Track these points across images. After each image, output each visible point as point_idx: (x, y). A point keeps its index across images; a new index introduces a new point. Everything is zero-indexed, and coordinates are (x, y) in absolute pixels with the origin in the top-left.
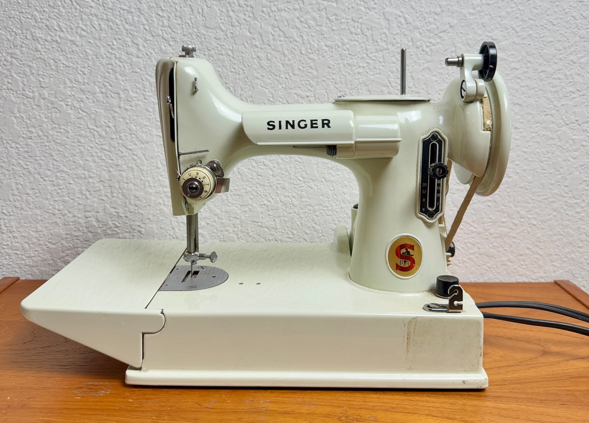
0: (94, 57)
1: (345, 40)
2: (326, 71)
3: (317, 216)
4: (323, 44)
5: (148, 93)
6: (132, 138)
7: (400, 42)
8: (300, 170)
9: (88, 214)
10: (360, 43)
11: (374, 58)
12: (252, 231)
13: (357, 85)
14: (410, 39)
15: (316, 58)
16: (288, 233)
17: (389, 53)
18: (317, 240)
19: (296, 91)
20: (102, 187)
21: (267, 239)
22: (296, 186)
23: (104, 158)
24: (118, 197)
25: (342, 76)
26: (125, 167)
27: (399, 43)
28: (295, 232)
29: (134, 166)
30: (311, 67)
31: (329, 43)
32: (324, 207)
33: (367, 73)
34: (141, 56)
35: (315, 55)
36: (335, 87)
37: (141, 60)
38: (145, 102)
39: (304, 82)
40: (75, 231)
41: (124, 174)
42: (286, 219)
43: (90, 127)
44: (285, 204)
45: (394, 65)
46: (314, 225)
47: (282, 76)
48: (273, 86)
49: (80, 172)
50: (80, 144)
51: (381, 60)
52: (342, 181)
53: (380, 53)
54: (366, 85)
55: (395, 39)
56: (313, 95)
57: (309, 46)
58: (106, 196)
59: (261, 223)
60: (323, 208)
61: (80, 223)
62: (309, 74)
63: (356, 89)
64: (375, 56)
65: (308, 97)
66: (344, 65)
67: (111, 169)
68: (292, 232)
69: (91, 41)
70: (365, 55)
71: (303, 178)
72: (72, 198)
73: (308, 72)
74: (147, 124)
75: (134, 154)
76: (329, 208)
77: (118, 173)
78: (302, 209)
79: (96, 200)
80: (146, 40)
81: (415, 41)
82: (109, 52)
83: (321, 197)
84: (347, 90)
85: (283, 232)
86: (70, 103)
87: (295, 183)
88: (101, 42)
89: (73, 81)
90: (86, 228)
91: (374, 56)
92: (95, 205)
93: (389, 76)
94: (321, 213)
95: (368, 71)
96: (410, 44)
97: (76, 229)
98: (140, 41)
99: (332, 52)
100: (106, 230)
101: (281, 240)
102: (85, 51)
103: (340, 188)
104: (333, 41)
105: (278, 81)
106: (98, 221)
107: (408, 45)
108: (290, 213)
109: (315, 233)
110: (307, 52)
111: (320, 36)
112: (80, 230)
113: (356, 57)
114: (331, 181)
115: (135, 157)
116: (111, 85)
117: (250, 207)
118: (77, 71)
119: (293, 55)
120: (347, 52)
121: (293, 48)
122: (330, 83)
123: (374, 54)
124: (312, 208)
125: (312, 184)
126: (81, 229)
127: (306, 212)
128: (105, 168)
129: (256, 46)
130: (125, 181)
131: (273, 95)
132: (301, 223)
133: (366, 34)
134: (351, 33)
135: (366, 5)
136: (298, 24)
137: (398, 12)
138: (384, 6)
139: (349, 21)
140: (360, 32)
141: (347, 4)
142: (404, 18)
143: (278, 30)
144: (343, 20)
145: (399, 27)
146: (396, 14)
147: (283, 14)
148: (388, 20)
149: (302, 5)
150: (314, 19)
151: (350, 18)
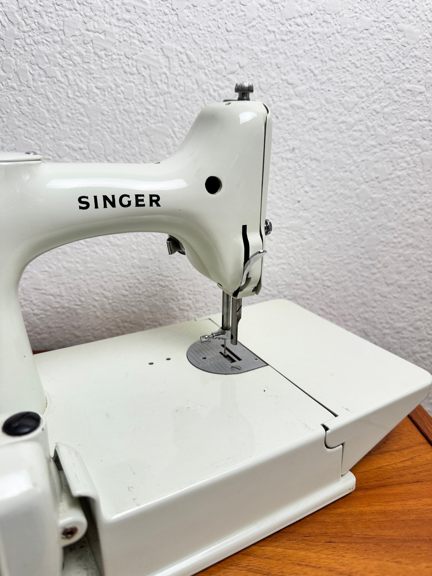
1: (118, 81)
2: (100, 118)
3: (106, 282)
4: (93, 85)
7: (183, 84)
10: (136, 85)
11: (154, 103)
13: (137, 135)
14: (194, 81)
15: (86, 102)
17: (171, 97)
19: (67, 143)
22: (79, 251)
25: (119, 125)
27: (182, 86)
30: (81, 114)
31: (100, 84)
32: (112, 272)
33: (147, 120)
35: (85, 99)
36: (112, 138)
39: (74, 132)
42: (72, 286)
44: (69, 270)
45: (178, 112)
46: (104, 292)
47: (49, 124)
48: (39, 136)
51: (163, 106)
52: (130, 246)
53: (161, 97)
54: (147, 136)
55: (177, 81)
56: (87, 147)
57: (76, 88)
59: (45, 290)
62: (80, 122)
63: (136, 140)
65: (81, 149)
66: (120, 112)
70: (143, 100)
73: (79, 120)
76: (119, 274)
78: (88, 275)
81: (200, 83)
83: (108, 263)
84: (126, 141)
87: (78, 247)
91: (154, 101)
93: (173, 125)
94: (110, 279)
95: (148, 118)
96: (195, 87)
99: (105, 95)
101: (68, 308)
103: (129, 253)
104: (105, 82)
105: (45, 131)
107: (192, 88)
108: (75, 280)
109: (105, 300)
110: (75, 95)
111: (89, 76)
113: (133, 101)
119: (58, 99)
120: (122, 96)
121: (58, 91)
122: (105, 133)
123: (154, 99)
124: (99, 274)
127: (92, 279)
129: (14, 89)
131: (40, 147)
132: (89, 290)
133: (144, 74)
134: (125, 72)
135: (140, 38)
136: (60, 61)
137: (179, 48)
138: (162, 39)
139: (121, 57)
140: (136, 71)
141: (117, 36)
142: (187, 55)
143: (37, 68)
144: (114, 56)
145: (181, 66)
146: (176, 49)
147: (41, 47)
148: (168, 57)
149: (63, 37)
150: (80, 55)
151: (123, 53)
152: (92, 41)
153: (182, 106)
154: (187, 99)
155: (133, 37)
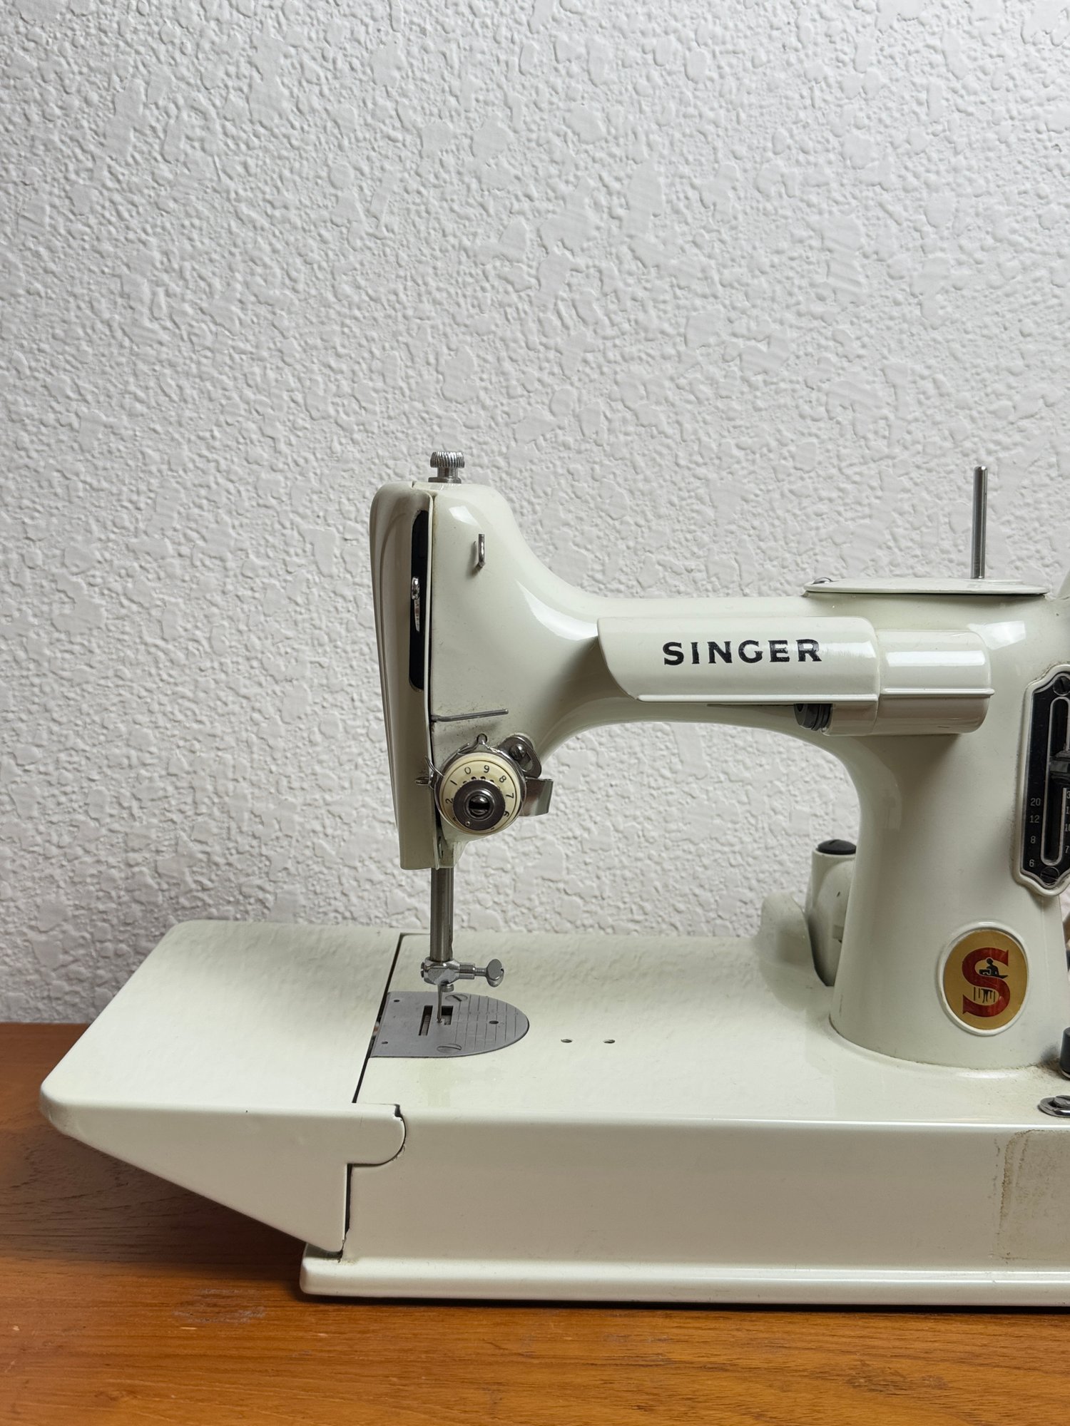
0: (164, 467)
1: (785, 433)
2: (738, 508)
3: (706, 867)
4: (733, 442)
5: (295, 559)
6: (252, 667)
7: (922, 440)
8: (665, 753)
9: (132, 856)
10: (822, 442)
11: (857, 478)
12: (542, 903)
13: (814, 544)
14: (947, 433)
15: (713, 476)
16: (631, 911)
17: (894, 466)
18: (704, 927)
19: (661, 557)
20: (170, 789)
21: (579, 923)
22: (654, 792)
23: (180, 717)
24: (210, 815)
25: (777, 522)
26: (230, 740)
27: (918, 443)
28: (648, 906)
29: (254, 737)
30: (700, 499)
31: (745, 440)
32: (722, 844)
33: (839, 514)
34: (281, 466)
35: (711, 468)
36: (759, 548)
37: (280, 477)
38: (285, 581)
39: (681, 536)
40: (98, 898)
41: (228, 757)
42: (628, 874)
43: (149, 640)
44: (626, 837)
45: (906, 496)
46: (697, 891)
47: (627, 518)
48: (605, 543)
49: (117, 751)
50: (121, 682)
51: (875, 484)
52: (771, 782)
53: (872, 465)
54: (835, 544)
55: (909, 432)
56: (703, 567)
57: (696, 448)
58: (182, 812)
59: (566, 882)
60: (719, 847)
61: (113, 880)
62: (694, 515)
63: (811, 553)
64: (860, 474)
65: (690, 571)
66: (783, 495)
67: (197, 746)
68: (642, 908)
69: (158, 428)
70: (834, 471)
71: (674, 772)
72: (93, 815)
73: (692, 511)
74: (290, 634)
75: (253, 709)
76: (737, 848)
77: (213, 754)
78: (667, 849)
79: (155, 821)
80: (294, 428)
81: (959, 437)
82: (200, 456)
83: (718, 821)
84: (787, 555)
85: (618, 908)
86: (99, 580)
87: (653, 784)
88: (182, 430)
89: (109, 524)
90: (128, 891)
91: (856, 473)
92: (153, 834)
93: (894, 522)
94: (715, 860)
95: (841, 509)
96: (948, 444)
97: (101, 894)
98: (281, 431)
99: (754, 462)
100: (177, 897)
101: (613, 928)
102: (142, 453)
103: (766, 799)
104: (757, 436)
105: (618, 532)
106: (157, 873)
107: (941, 448)
108: (637, 859)
109: (699, 910)
110: (691, 462)
111: (726, 424)
112: (111, 898)
113: (812, 474)
114: (744, 782)
115: (256, 716)
116: (204, 539)
117: (539, 843)
118: (119, 500)
119: (656, 469)
120: (790, 463)
121: (656, 452)
122: (746, 537)
123: (857, 469)
124: (692, 848)
125: (695, 787)
126: (113, 893)
127: (677, 858)
128: (181, 743)
129: (567, 447)
130: (230, 775)
131: (603, 565)
132: (666, 886)
133: (840, 419)
134: (802, 416)
135: (840, 349)
136: (670, 394)
137: (920, 368)
138: (885, 351)
139: (797, 386)
140: (825, 415)
141: (793, 346)
142: (935, 381)
143: (620, 406)
144: (782, 385)
145: (920, 403)
146: (913, 371)
147: (635, 368)
148: (894, 386)
149: (682, 348)
150: (712, 381)
151: (800, 379)
152: (740, 356)
153: (916, 484)
154: (930, 470)
155: (826, 348)
